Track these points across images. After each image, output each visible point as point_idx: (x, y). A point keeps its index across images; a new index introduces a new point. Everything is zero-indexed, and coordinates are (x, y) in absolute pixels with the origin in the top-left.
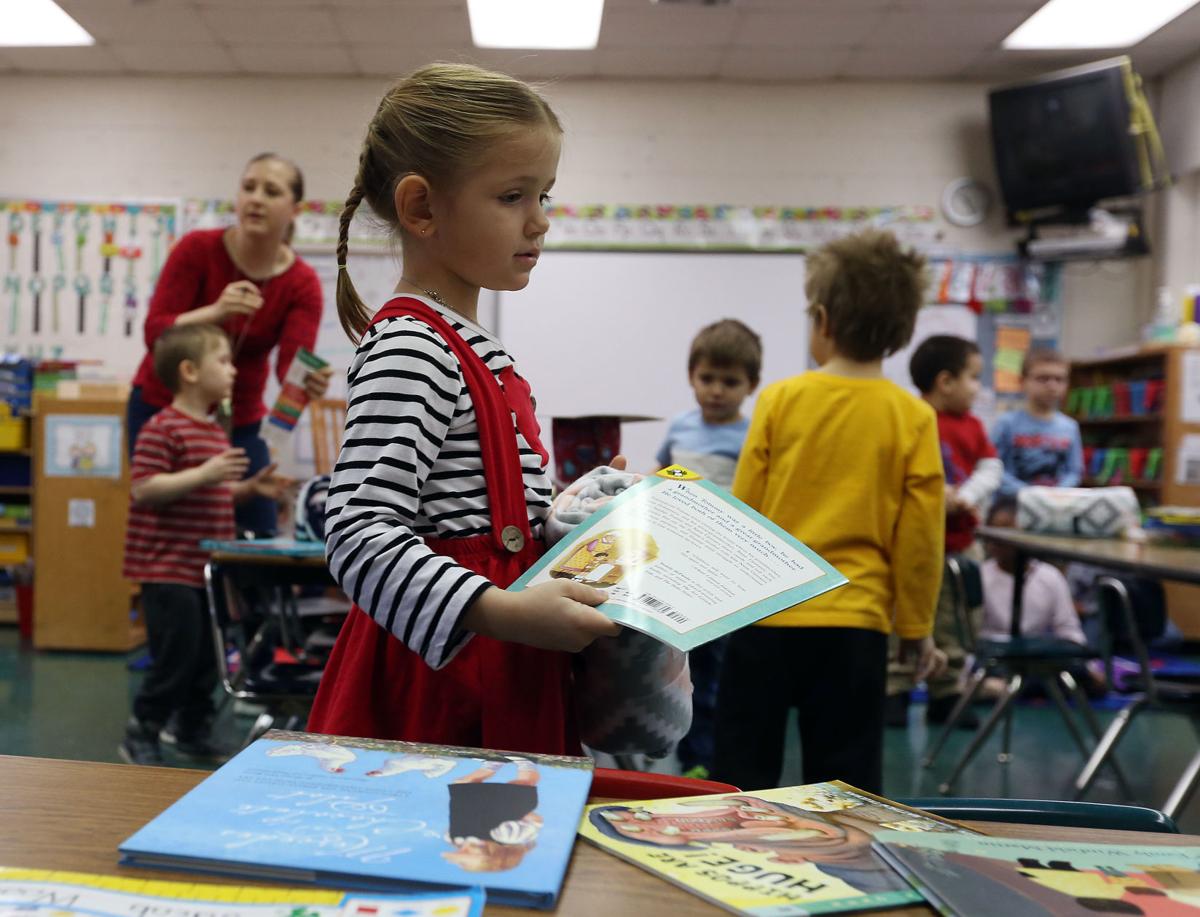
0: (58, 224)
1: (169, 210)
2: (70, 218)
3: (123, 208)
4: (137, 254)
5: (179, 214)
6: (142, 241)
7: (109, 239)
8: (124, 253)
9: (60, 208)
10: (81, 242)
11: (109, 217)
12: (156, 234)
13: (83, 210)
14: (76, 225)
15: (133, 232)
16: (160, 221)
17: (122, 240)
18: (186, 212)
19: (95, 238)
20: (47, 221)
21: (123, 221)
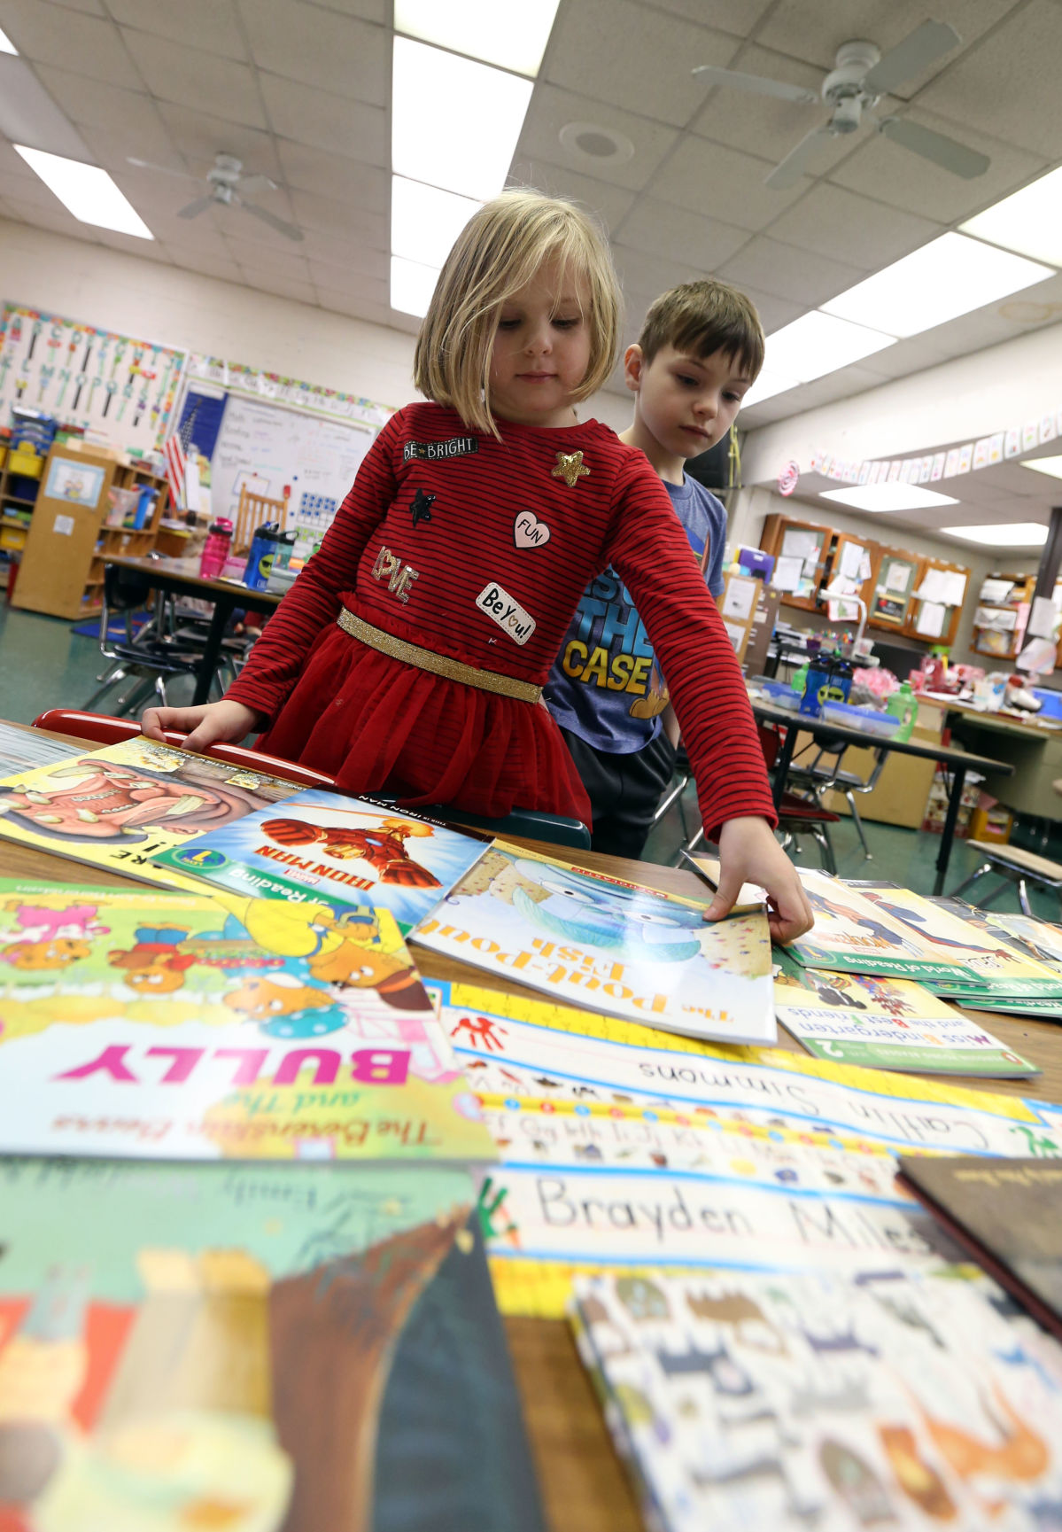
0: (105, 345)
1: (180, 356)
2: (113, 344)
3: (150, 346)
4: (153, 377)
5: (186, 359)
6: (159, 370)
7: (136, 363)
8: (144, 374)
9: (109, 336)
10: (118, 360)
11: (140, 349)
12: (169, 368)
13: (124, 341)
14: (117, 349)
15: (153, 363)
16: (172, 360)
17: (145, 365)
18: (191, 359)
19: (127, 360)
20: (98, 342)
21: (149, 354)
